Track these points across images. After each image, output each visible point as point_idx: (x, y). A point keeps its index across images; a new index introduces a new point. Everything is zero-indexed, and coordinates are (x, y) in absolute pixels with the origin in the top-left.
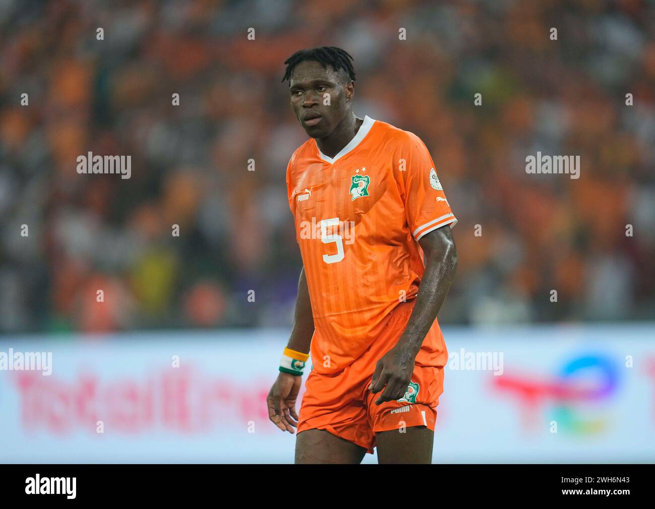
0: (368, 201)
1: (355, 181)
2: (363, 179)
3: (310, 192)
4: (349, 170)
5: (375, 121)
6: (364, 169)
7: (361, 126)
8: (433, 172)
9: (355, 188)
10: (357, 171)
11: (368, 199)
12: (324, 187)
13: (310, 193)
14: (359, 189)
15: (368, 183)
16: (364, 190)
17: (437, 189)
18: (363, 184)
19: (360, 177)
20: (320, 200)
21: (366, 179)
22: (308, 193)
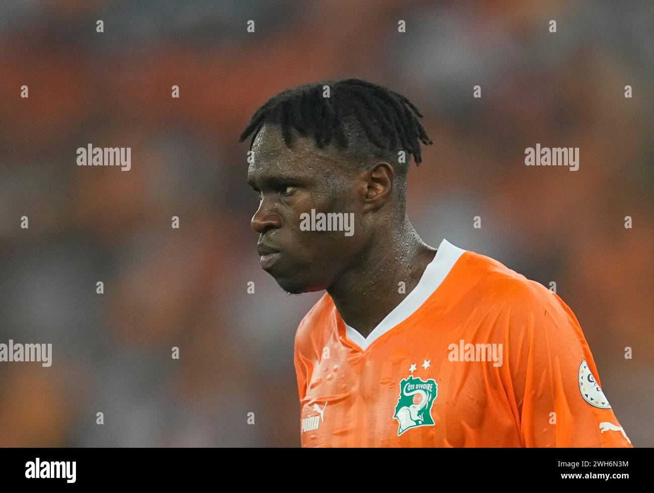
0: (432, 438)
1: (407, 391)
2: (422, 386)
3: (322, 412)
4: (397, 364)
5: (463, 251)
6: (426, 364)
7: (430, 266)
8: (585, 371)
9: (405, 407)
10: (413, 368)
11: (432, 432)
12: (347, 401)
13: (322, 416)
14: (415, 409)
15: (433, 396)
16: (424, 412)
17: (600, 405)
18: (423, 398)
19: (418, 382)
20: (339, 431)
21: (429, 387)
22: (319, 414)
